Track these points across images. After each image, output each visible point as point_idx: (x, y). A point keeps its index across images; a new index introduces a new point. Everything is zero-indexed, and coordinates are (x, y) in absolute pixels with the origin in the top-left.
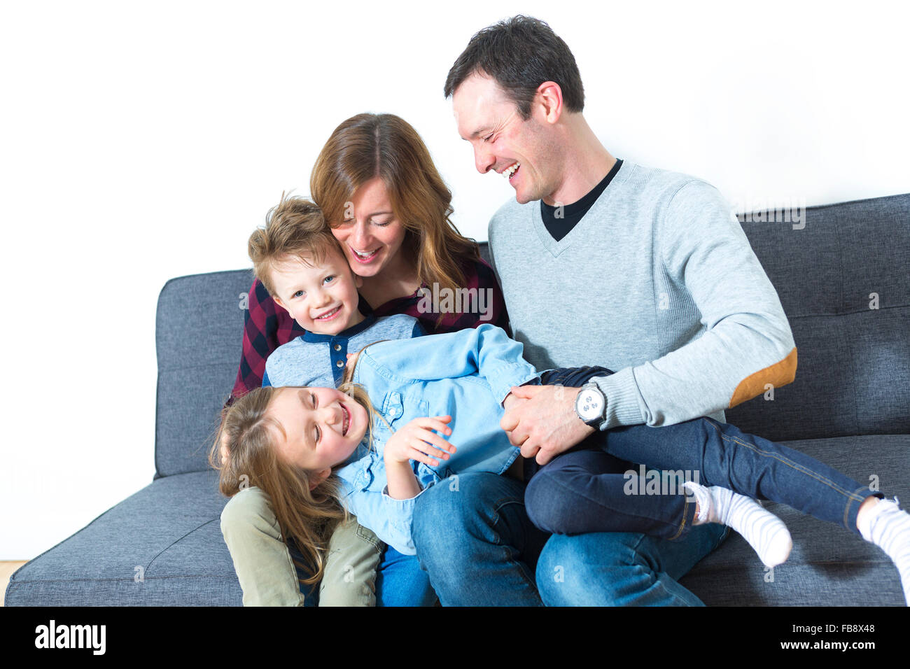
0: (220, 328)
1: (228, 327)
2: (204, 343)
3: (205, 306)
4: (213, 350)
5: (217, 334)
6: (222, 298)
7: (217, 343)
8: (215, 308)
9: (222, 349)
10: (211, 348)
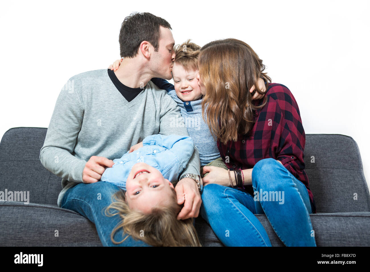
0: (33, 146)
1: (37, 147)
2: (24, 151)
3: (28, 138)
4: (27, 155)
5: (31, 149)
6: (36, 136)
7: (30, 152)
8: (32, 139)
9: (32, 154)
10: (27, 154)
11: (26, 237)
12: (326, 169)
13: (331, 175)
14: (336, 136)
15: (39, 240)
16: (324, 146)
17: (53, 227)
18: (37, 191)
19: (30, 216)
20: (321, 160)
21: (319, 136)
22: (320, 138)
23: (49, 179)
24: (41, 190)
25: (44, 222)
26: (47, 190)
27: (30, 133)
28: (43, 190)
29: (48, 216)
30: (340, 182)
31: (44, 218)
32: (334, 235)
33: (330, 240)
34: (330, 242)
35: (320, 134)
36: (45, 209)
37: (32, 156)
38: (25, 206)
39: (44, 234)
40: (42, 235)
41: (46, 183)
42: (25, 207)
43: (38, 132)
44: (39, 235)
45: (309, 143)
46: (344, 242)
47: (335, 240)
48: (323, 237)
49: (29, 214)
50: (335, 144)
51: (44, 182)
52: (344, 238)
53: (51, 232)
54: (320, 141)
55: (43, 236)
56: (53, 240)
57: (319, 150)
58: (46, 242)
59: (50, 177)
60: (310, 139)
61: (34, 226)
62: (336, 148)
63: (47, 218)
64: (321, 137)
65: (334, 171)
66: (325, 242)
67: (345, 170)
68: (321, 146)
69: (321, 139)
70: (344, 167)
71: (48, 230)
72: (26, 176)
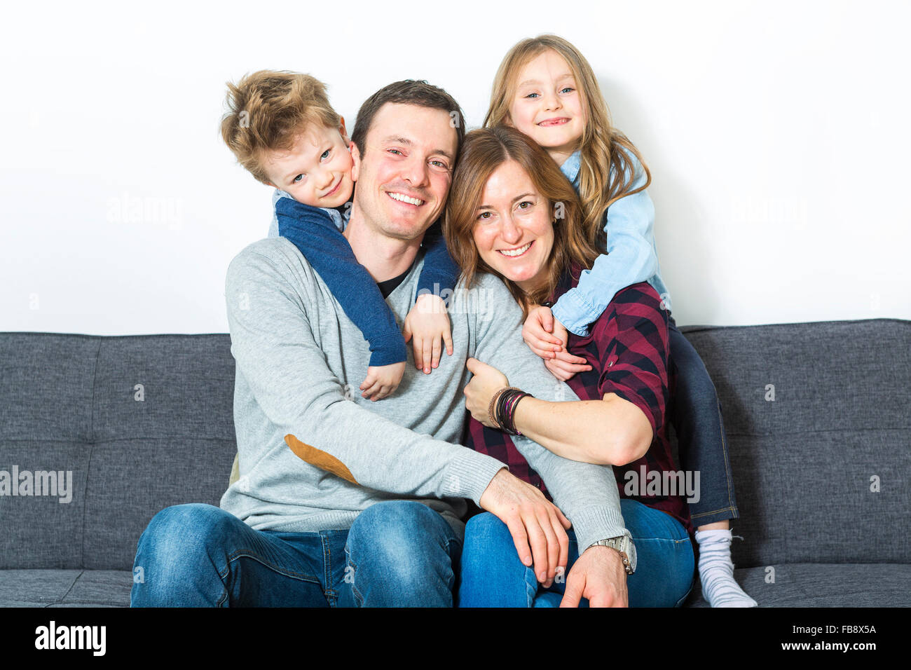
3: (7, 369)
5: (22, 405)
6: (31, 362)
7: (21, 415)
8: (20, 373)
10: (13, 420)
12: (840, 433)
13: (854, 451)
16: (841, 363)
18: (57, 530)
20: (829, 406)
21: (829, 326)
22: (831, 336)
24: (67, 528)
26: (84, 526)
27: (10, 353)
28: (72, 527)
35: (830, 323)
37: (29, 426)
41: (79, 507)
45: (797, 354)
50: (873, 353)
54: (830, 345)
57: (824, 376)
59: (87, 489)
60: (802, 339)
64: (833, 333)
65: (863, 438)
67: (894, 433)
68: (830, 362)
69: (833, 338)
70: (893, 423)
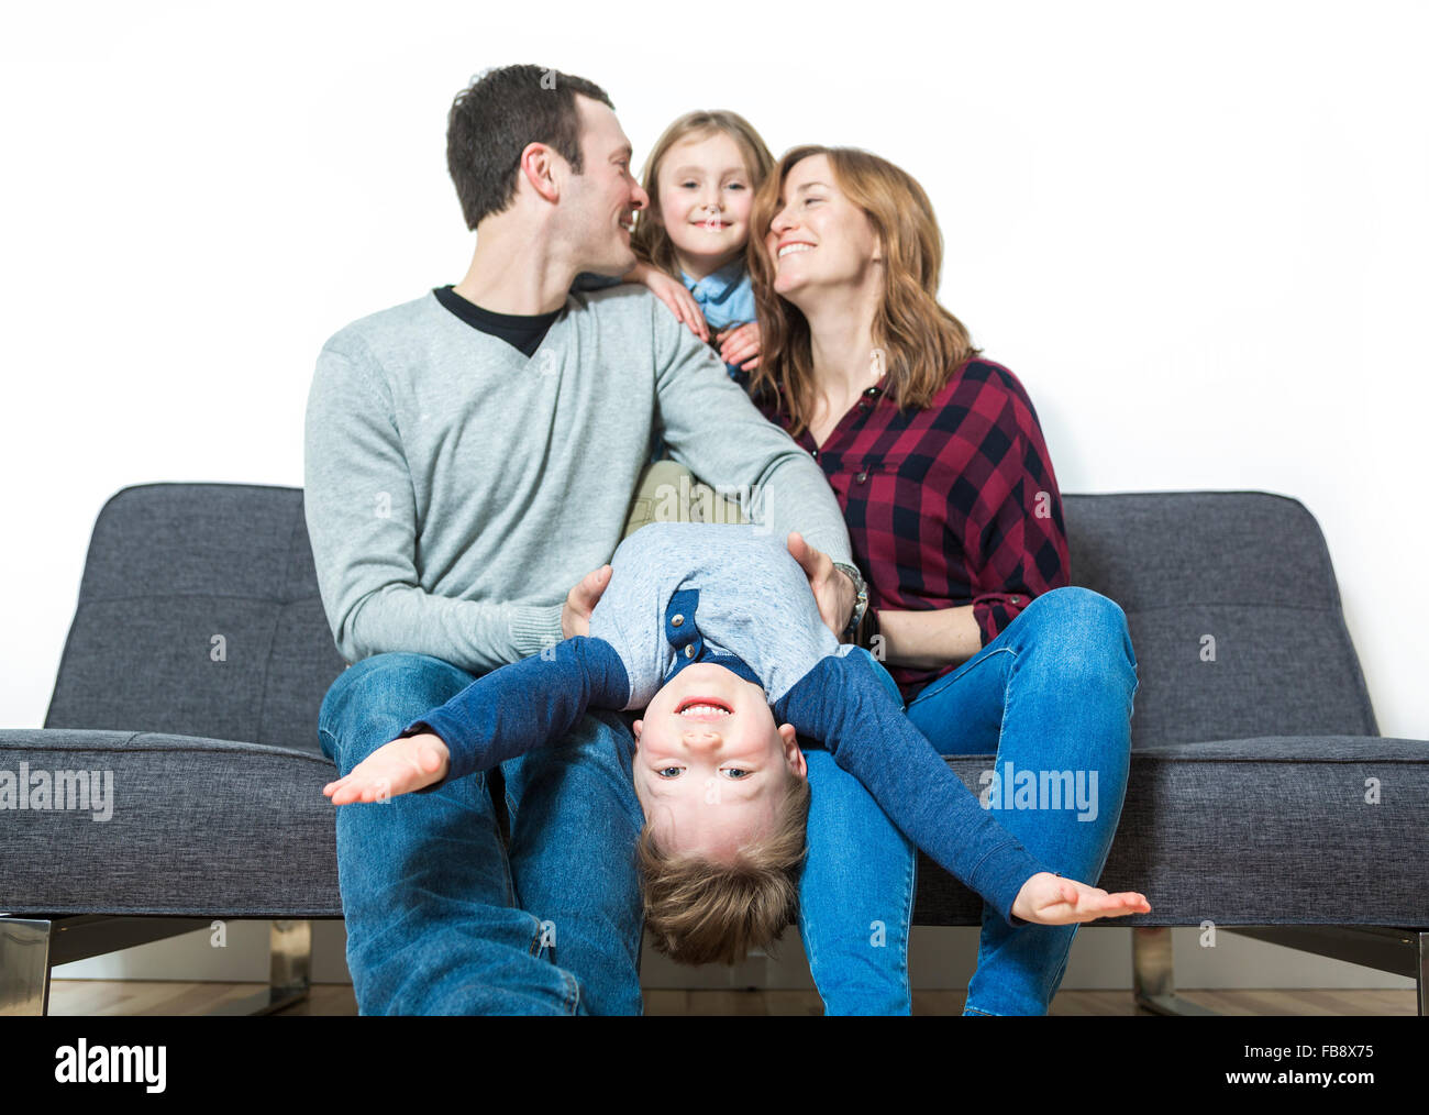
0: (207, 548)
2: (175, 566)
3: (186, 518)
4: (189, 576)
5: (199, 556)
6: (216, 512)
7: (197, 568)
9: (206, 576)
10: (187, 573)
11: (214, 860)
14: (1248, 496)
15: (262, 869)
16: (1211, 532)
17: (309, 822)
18: (229, 700)
19: (225, 785)
20: (1203, 577)
21: (1192, 497)
22: (1196, 506)
23: (270, 660)
24: (242, 698)
25: (277, 805)
26: (264, 696)
27: (193, 502)
28: (248, 697)
29: (291, 784)
30: (1270, 650)
31: (276, 792)
32: (1302, 828)
33: (1290, 847)
34: (1288, 853)
36: (278, 758)
37: (206, 580)
38: (204, 750)
39: (279, 849)
40: (272, 852)
41: (260, 673)
42: (205, 754)
43: (221, 497)
44: (262, 852)
45: (1158, 523)
46: (1336, 853)
47: (1306, 844)
48: (1264, 837)
49: (222, 779)
50: (1248, 524)
51: (252, 670)
52: (1338, 839)
53: (304, 839)
54: (1196, 514)
55: (276, 857)
56: (311, 867)
57: (1193, 545)
58: (289, 877)
59: (272, 651)
60: (1162, 509)
61: (241, 821)
62: (1249, 538)
63: (286, 792)
64: (1198, 504)
65: (1248, 614)
66: (1272, 853)
67: (1285, 611)
68: (1198, 531)
69: (1198, 509)
70: (1282, 601)
71: (293, 833)
72: (188, 651)
